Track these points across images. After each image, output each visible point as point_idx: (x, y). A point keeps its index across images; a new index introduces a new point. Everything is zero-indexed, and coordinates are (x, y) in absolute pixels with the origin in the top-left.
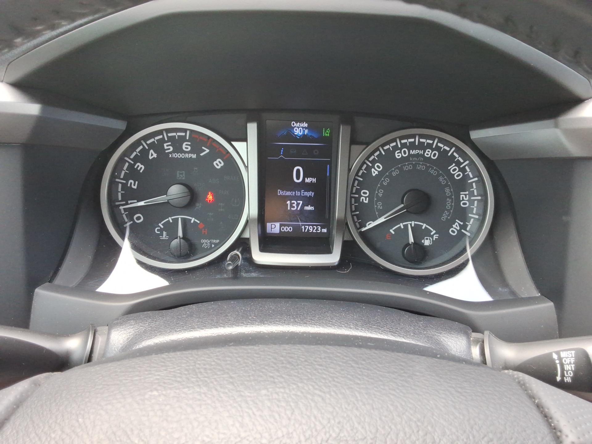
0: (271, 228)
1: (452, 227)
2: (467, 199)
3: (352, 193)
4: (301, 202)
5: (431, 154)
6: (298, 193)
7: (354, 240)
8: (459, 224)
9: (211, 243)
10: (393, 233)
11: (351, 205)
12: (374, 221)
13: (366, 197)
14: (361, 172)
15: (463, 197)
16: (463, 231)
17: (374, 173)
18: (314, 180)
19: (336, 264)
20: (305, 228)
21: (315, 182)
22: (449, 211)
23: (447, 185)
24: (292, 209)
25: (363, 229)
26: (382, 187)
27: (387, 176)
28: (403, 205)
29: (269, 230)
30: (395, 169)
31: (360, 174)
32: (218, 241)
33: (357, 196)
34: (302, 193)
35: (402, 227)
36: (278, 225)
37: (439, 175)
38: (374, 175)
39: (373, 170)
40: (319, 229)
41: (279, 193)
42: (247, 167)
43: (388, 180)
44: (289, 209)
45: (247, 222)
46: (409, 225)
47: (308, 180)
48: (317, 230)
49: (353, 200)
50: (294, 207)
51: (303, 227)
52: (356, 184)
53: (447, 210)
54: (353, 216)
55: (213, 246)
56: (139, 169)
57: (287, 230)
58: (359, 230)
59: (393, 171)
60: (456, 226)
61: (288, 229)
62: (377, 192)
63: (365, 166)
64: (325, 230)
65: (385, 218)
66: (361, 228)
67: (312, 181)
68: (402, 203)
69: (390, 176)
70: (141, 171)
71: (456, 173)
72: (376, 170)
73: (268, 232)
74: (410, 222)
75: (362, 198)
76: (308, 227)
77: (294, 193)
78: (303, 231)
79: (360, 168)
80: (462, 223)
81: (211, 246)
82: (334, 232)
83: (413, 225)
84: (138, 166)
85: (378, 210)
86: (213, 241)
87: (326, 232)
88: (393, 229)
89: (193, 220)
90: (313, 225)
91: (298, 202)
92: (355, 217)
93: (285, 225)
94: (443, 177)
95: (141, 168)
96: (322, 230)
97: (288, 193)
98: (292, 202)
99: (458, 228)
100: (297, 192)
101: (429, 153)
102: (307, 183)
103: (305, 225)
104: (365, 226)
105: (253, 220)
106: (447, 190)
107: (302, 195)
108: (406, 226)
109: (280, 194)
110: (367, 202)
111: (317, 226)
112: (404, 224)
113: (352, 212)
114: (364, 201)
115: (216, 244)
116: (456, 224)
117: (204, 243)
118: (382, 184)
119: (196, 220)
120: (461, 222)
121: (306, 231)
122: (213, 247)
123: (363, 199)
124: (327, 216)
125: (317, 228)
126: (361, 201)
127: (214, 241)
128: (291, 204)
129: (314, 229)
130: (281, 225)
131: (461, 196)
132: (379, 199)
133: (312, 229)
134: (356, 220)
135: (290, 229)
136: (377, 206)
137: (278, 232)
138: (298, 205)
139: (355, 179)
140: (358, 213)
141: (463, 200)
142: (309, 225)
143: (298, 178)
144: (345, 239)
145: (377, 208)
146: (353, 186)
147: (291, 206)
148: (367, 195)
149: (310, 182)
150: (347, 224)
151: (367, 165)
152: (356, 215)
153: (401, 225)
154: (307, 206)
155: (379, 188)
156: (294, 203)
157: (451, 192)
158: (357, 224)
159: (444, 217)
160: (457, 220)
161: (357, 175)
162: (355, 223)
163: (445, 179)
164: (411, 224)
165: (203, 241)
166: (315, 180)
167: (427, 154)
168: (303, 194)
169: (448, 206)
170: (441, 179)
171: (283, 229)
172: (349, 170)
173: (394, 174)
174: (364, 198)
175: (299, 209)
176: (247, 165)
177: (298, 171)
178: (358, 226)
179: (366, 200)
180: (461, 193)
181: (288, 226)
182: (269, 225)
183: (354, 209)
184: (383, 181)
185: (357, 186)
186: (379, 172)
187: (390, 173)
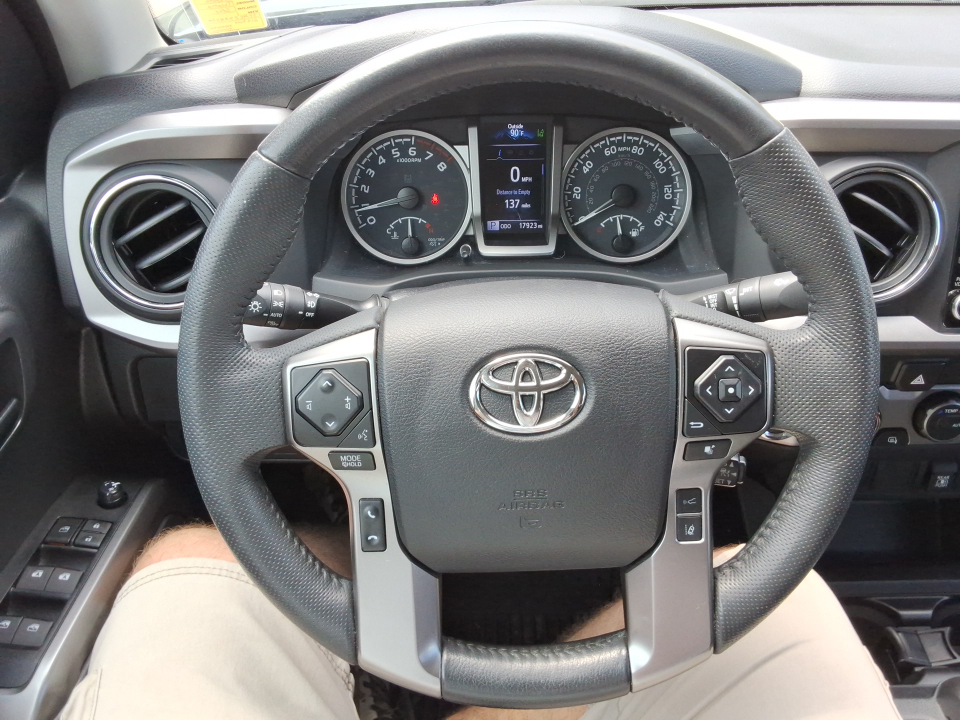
0: (492, 226)
1: (657, 219)
2: (671, 191)
3: (565, 190)
4: (518, 201)
5: (637, 150)
6: (515, 193)
7: (568, 235)
8: (663, 215)
9: (437, 242)
10: (603, 226)
11: (564, 201)
12: (585, 215)
13: (578, 194)
14: (573, 170)
15: (667, 190)
16: (667, 221)
17: (585, 170)
18: (530, 179)
19: (552, 253)
20: (523, 225)
21: (531, 181)
22: (654, 203)
23: (652, 179)
24: (510, 207)
25: (576, 224)
26: (593, 183)
27: (597, 173)
28: (611, 200)
29: (489, 228)
30: (604, 166)
31: (572, 172)
32: (443, 239)
33: (570, 193)
34: (519, 192)
35: (612, 220)
36: (497, 222)
37: (645, 170)
38: (585, 172)
39: (584, 167)
40: (536, 225)
42: (469, 170)
43: (598, 177)
44: (507, 207)
45: (471, 220)
46: (618, 219)
47: (524, 179)
48: (534, 226)
49: (566, 197)
50: (512, 206)
51: (521, 224)
53: (652, 203)
54: (566, 212)
55: (439, 244)
56: (370, 174)
58: (572, 225)
59: (602, 168)
60: (661, 217)
61: (507, 226)
62: (588, 188)
63: (577, 164)
64: (541, 226)
65: (596, 212)
66: (573, 223)
67: (528, 181)
68: (611, 198)
69: (600, 173)
70: (372, 176)
71: (661, 167)
72: (587, 167)
73: (488, 229)
74: (619, 216)
75: (574, 194)
76: (525, 223)
77: (511, 192)
78: (521, 227)
79: (572, 167)
80: (666, 215)
81: (437, 244)
82: (550, 227)
83: (621, 218)
84: (369, 171)
85: (590, 205)
88: (604, 222)
89: (420, 220)
90: (530, 222)
91: (516, 200)
92: (568, 213)
93: (504, 223)
94: (649, 171)
95: (372, 173)
96: (538, 226)
97: (507, 193)
98: (511, 200)
99: (662, 219)
100: (514, 191)
101: (636, 150)
102: (524, 182)
103: (522, 222)
104: (578, 221)
105: (477, 218)
106: (653, 184)
107: (519, 194)
108: (615, 219)
109: (499, 194)
110: (579, 198)
111: (533, 222)
112: (613, 217)
113: (565, 208)
114: (577, 198)
115: (442, 242)
116: (661, 215)
117: (431, 242)
118: (593, 181)
119: (423, 221)
120: (665, 213)
121: (524, 227)
123: (575, 196)
124: (542, 212)
125: (534, 224)
126: (574, 197)
127: (440, 239)
128: (509, 203)
129: (530, 225)
130: (500, 223)
131: (665, 189)
132: (590, 195)
133: (529, 226)
134: (569, 215)
135: (509, 226)
136: (589, 201)
137: (498, 229)
138: (515, 203)
139: (568, 177)
140: (571, 208)
141: (667, 193)
142: (526, 222)
143: (515, 178)
144: (560, 233)
145: (588, 203)
146: (566, 183)
147: (510, 205)
148: (579, 192)
149: (526, 181)
150: (561, 219)
151: (579, 163)
152: (569, 211)
153: (611, 219)
154: (524, 204)
155: (591, 184)
156: (512, 202)
157: (655, 185)
158: (570, 219)
159: (650, 209)
160: (661, 212)
161: (569, 172)
162: (568, 218)
163: (650, 174)
164: (619, 218)
165: (430, 240)
167: (634, 151)
168: (520, 193)
169: (653, 199)
170: (647, 173)
171: (502, 226)
172: (562, 168)
173: (604, 171)
174: (576, 195)
175: (516, 207)
176: (468, 167)
177: (515, 171)
178: (571, 221)
179: (578, 196)
180: (665, 186)
181: (507, 223)
182: (489, 223)
183: (567, 205)
184: (593, 178)
185: (570, 183)
186: (590, 169)
187: (600, 170)
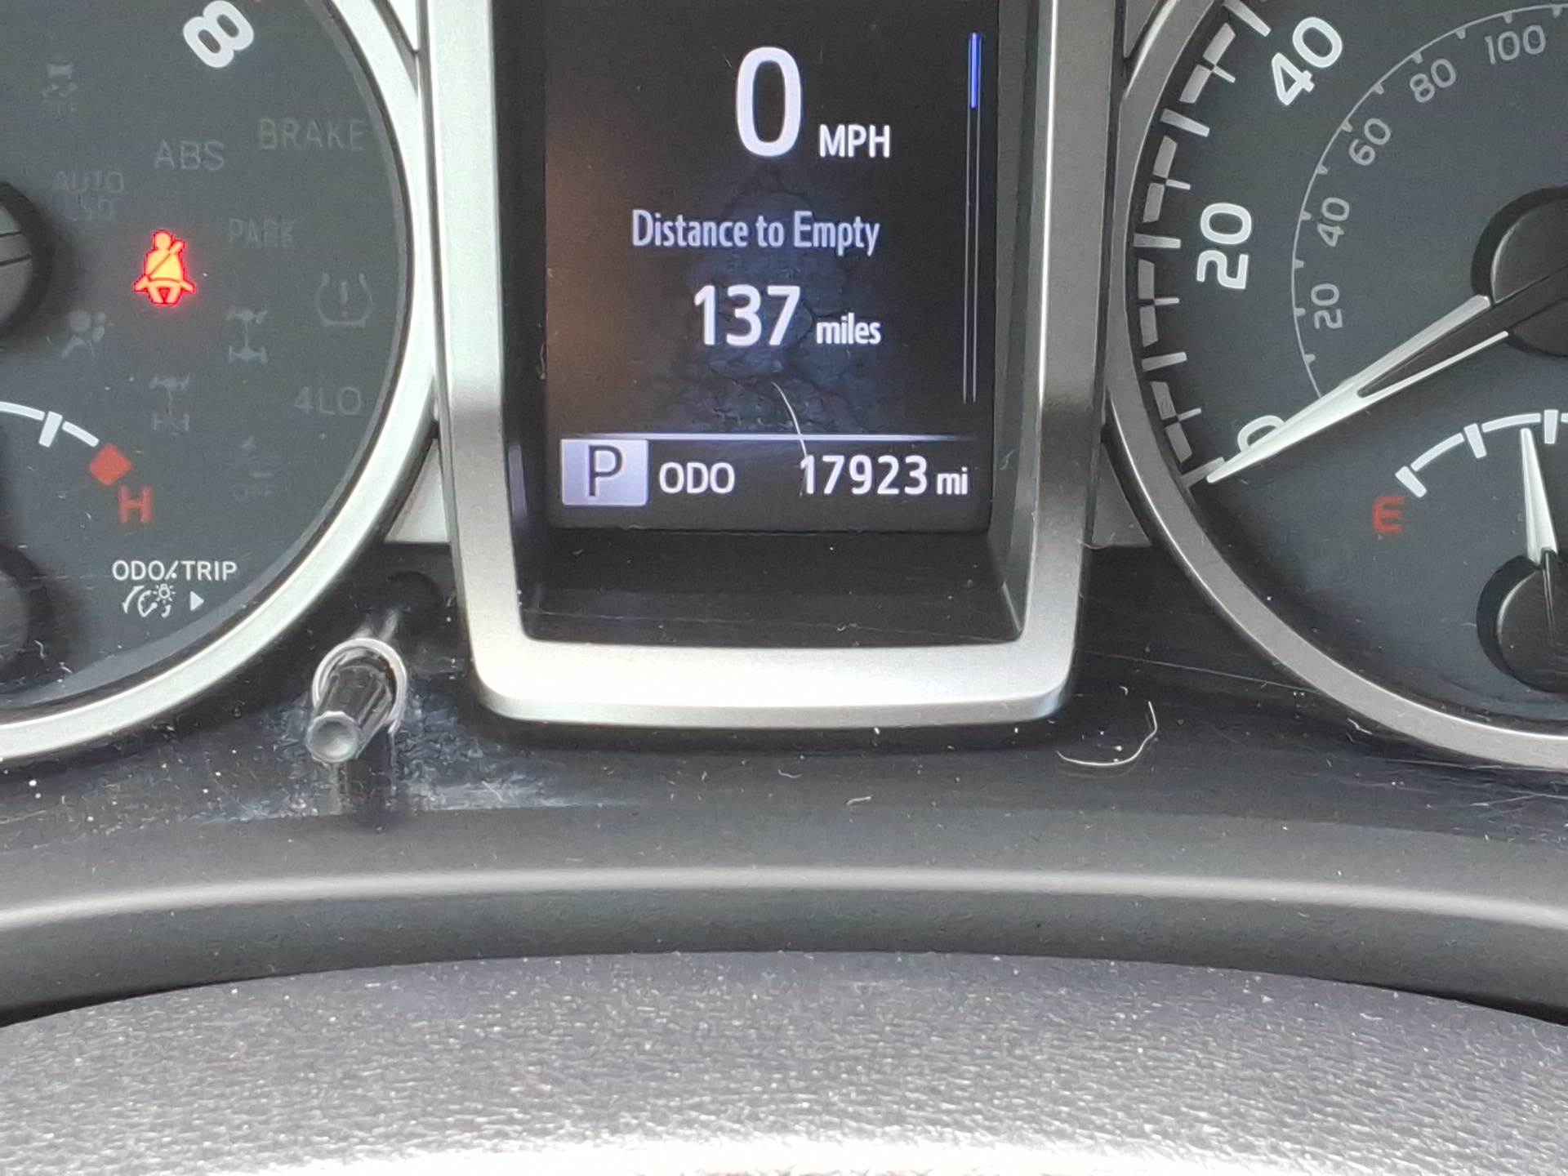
0: (593, 475)
3: (1138, 226)
4: (793, 293)
6: (770, 234)
7: (1160, 550)
9: (182, 587)
10: (1419, 490)
11: (1135, 304)
12: (1286, 412)
13: (1232, 253)
14: (1199, 80)
17: (1289, 82)
18: (881, 141)
19: (1047, 709)
20: (823, 471)
21: (887, 153)
24: (733, 340)
25: (1219, 471)
26: (1344, 178)
27: (1375, 107)
28: (1482, 303)
29: (574, 490)
30: (1429, 57)
31: (1192, 93)
32: (227, 569)
33: (1175, 243)
34: (798, 228)
35: (1480, 451)
36: (635, 448)
38: (1286, 97)
39: (1279, 62)
40: (919, 474)
41: (642, 235)
42: (417, 57)
43: (1380, 133)
44: (709, 338)
45: (430, 433)
46: (1527, 437)
47: (838, 142)
48: (903, 480)
49: (1147, 270)
50: (743, 328)
51: (808, 463)
52: (1164, 163)
54: (1147, 379)
55: (196, 601)
57: (697, 483)
58: (1192, 477)
59: (1413, 67)
61: (709, 478)
62: (1305, 216)
63: (1226, 37)
64: (956, 483)
65: (1364, 392)
66: (1200, 457)
67: (862, 150)
68: (1480, 285)
69: (1397, 103)
72: (1302, 65)
73: (567, 500)
74: (1534, 418)
75: (1205, 258)
76: (839, 460)
77: (741, 229)
78: (810, 490)
79: (1193, 57)
81: (180, 599)
82: (1028, 492)
83: (1550, 438)
85: (1317, 338)
86: (194, 568)
87: (965, 492)
88: (1420, 463)
89: (52, 425)
90: (873, 450)
91: (773, 290)
92: (1161, 390)
93: (683, 453)
96: (940, 477)
97: (705, 234)
98: (733, 291)
100: (761, 223)
102: (834, 161)
103: (818, 450)
104: (1230, 451)
105: (472, 420)
107: (798, 243)
108: (1504, 445)
109: (647, 240)
110: (1239, 283)
111: (900, 450)
112: (1490, 426)
113: (1142, 352)
114: (1224, 280)
115: (215, 592)
117: (130, 583)
118: (1339, 159)
119: (71, 429)
121: (828, 490)
122: (193, 607)
123: (1212, 267)
124: (969, 385)
125: (905, 468)
126: (1201, 276)
127: (204, 569)
128: (726, 307)
129: (880, 471)
130: (658, 454)
132: (1322, 265)
133: (867, 478)
134: (1167, 408)
135: (722, 478)
136: (1312, 309)
137: (636, 496)
138: (771, 308)
139: (1160, 130)
140: (1180, 357)
142: (849, 451)
143: (768, 127)
144: (1107, 538)
145: (1306, 321)
146: (1146, 176)
147: (728, 322)
148: (1242, 236)
149: (851, 154)
150: (1109, 436)
151: (1241, 28)
152: (1164, 374)
153: (1473, 437)
154: (836, 317)
155: (1325, 187)
156: (743, 301)
158: (1176, 434)
161: (1172, 99)
162: (1160, 426)
164: (1538, 430)
165: (126, 569)
166: (886, 139)
168: (807, 236)
171: (672, 478)
172: (1124, 64)
173: (1423, 89)
174: (1221, 260)
175: (776, 339)
176: (415, 45)
177: (769, 77)
178: (1183, 450)
179: (1232, 272)
181: (708, 454)
182: (573, 451)
183: (1150, 335)
184: (1346, 139)
185: (1173, 175)
186: (1318, 75)
187: (1398, 86)
